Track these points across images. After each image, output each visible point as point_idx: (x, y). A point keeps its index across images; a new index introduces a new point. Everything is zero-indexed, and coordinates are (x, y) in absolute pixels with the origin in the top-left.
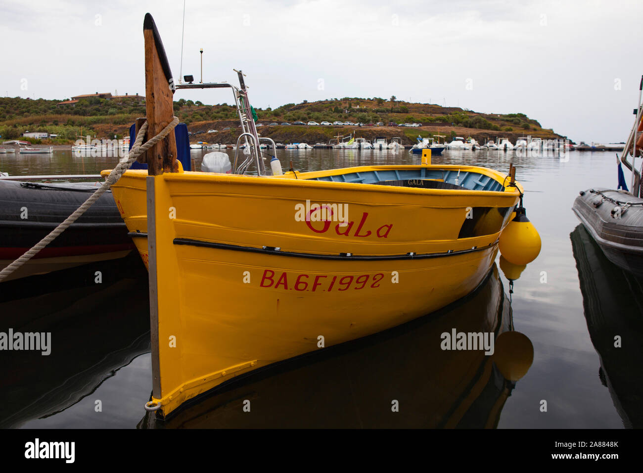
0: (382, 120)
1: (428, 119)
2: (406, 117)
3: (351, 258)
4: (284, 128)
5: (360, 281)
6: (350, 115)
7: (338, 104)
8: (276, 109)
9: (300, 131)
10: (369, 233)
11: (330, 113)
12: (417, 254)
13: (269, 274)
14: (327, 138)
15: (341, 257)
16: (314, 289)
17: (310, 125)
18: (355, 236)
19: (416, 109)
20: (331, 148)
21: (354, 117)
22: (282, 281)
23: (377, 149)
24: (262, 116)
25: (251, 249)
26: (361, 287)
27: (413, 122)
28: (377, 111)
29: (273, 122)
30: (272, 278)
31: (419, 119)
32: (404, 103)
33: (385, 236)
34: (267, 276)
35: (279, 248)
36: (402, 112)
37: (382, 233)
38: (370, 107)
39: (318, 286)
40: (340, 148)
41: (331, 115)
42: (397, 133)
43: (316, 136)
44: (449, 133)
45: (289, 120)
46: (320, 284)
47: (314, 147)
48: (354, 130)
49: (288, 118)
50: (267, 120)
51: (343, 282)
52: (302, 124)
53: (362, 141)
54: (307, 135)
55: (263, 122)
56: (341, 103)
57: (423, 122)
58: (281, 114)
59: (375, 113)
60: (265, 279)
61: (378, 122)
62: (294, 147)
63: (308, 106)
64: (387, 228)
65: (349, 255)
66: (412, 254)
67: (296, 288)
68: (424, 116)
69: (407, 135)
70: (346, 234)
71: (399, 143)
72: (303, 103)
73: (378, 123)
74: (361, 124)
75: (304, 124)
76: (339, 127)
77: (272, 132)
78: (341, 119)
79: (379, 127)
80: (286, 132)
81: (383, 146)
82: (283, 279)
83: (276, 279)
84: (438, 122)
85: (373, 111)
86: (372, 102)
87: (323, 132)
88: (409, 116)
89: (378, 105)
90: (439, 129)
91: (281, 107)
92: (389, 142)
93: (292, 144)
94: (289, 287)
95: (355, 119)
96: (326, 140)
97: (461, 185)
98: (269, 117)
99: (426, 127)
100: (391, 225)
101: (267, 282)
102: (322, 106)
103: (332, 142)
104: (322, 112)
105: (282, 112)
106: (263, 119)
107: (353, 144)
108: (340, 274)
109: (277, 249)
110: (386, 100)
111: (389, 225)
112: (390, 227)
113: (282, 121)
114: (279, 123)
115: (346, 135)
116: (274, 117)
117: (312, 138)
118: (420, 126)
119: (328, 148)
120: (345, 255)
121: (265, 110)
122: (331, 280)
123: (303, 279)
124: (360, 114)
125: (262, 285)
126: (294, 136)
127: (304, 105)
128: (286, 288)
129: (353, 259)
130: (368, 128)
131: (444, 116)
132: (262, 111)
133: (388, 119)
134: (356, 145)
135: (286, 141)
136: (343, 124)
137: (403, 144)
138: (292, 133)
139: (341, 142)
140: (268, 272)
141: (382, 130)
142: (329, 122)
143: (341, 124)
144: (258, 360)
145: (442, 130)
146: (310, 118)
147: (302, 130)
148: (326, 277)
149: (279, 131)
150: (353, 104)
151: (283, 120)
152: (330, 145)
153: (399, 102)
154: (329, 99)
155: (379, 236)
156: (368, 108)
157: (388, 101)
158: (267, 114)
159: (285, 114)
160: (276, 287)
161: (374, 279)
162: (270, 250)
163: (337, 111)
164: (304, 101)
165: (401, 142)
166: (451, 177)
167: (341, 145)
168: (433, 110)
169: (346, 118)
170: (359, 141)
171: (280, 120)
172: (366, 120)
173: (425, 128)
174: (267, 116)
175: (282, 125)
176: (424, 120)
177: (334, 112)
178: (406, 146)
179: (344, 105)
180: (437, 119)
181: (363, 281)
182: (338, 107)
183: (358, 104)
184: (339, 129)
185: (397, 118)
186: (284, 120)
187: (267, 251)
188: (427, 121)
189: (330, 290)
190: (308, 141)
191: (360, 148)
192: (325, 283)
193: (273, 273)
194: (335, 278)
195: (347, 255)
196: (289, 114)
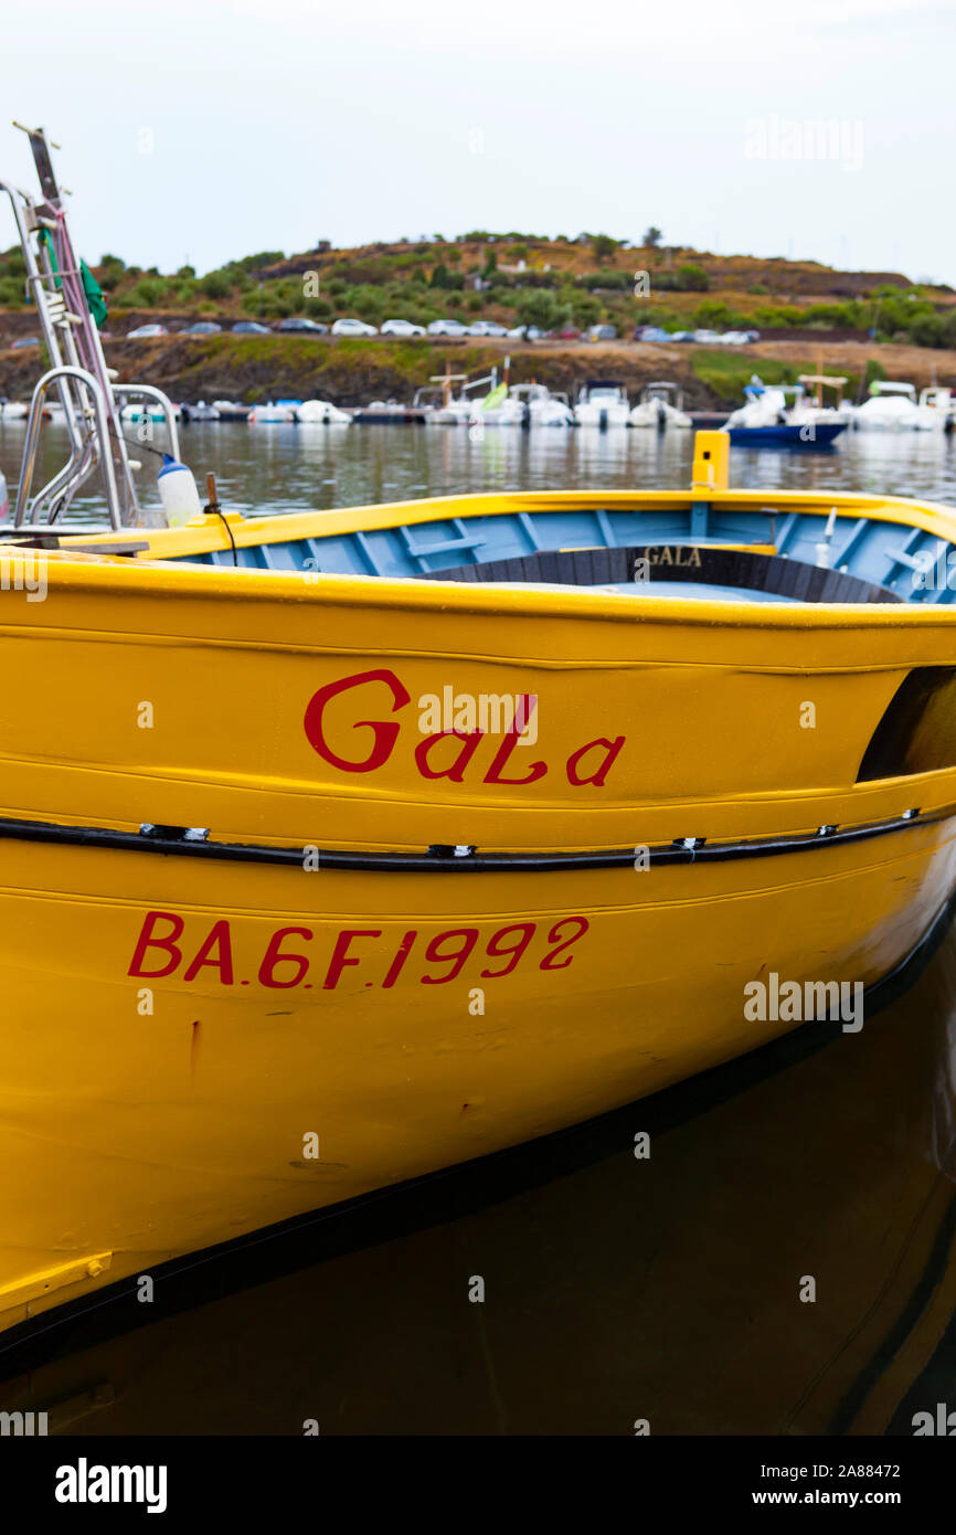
0: (610, 317)
1: (780, 315)
2: (700, 307)
3: (471, 861)
4: (242, 343)
5: (500, 946)
6: (491, 299)
7: (445, 255)
8: (216, 272)
9: (304, 357)
10: (540, 769)
11: (416, 289)
12: (707, 842)
13: (162, 929)
14: (404, 382)
15: (436, 861)
16: (331, 981)
17: (340, 335)
18: (486, 780)
19: (738, 279)
20: (421, 420)
21: (507, 305)
22: (214, 953)
23: (589, 425)
24: (161, 298)
25: (95, 834)
26: (503, 968)
27: (726, 327)
28: (592, 285)
29: (204, 320)
30: (175, 944)
31: (749, 316)
32: (692, 255)
33: (598, 780)
34: (154, 936)
35: (202, 831)
36: (684, 286)
37: (586, 768)
38: (566, 267)
39: (346, 969)
40: (454, 423)
41: (421, 297)
42: (664, 366)
43: (365, 376)
44: (858, 368)
45: (263, 313)
46: (355, 962)
47: (357, 419)
48: (506, 353)
49: (259, 306)
50: (180, 312)
51: (440, 951)
52: (309, 331)
53: (536, 397)
54: (330, 371)
55: (163, 321)
56: (460, 250)
57: (761, 323)
58: (231, 289)
59: (583, 293)
60: (150, 949)
61: (594, 323)
62: (283, 417)
63: (332, 262)
64: (607, 751)
65: (462, 851)
66: (690, 843)
67: (266, 977)
68: (765, 304)
69: (705, 374)
70: (455, 774)
71: (673, 403)
72: (316, 252)
73: (596, 330)
74: (533, 333)
75: (317, 332)
76: (447, 343)
77: (199, 359)
78: (456, 312)
79: (596, 344)
80: (250, 358)
81: (612, 418)
82: (217, 943)
83: (189, 946)
84: (819, 326)
85: (578, 285)
86: (575, 248)
87: (391, 361)
88: (711, 302)
89: (597, 261)
90: (820, 351)
91: (233, 265)
92: (634, 400)
93: (274, 405)
94: (237, 975)
95: (511, 313)
96: (402, 392)
97: (838, 566)
98: (188, 300)
99: (772, 345)
100: (621, 740)
101: (156, 958)
102: (389, 264)
103: (426, 399)
104: (388, 285)
105: (236, 282)
106: (166, 307)
107: (499, 406)
108: (429, 924)
109: (195, 833)
110: (624, 242)
111: (613, 741)
112: (615, 747)
113: (237, 317)
114: (227, 324)
115: (476, 373)
116: (203, 302)
117: (347, 382)
118: (752, 341)
119: (407, 420)
120: (448, 851)
121: (172, 277)
122: (396, 945)
123: (290, 945)
124: (530, 296)
125: (135, 970)
126: (282, 373)
127: (318, 257)
128: (227, 978)
129: (479, 865)
130: (560, 348)
131: (840, 305)
132: (161, 277)
133: (631, 313)
134: (512, 409)
135: (251, 392)
136: (467, 334)
137: (687, 409)
138: (274, 364)
139: (456, 397)
140: (159, 921)
141: (607, 357)
142: (413, 320)
143: (455, 330)
144: (116, 1250)
145: (831, 356)
146: (341, 306)
147: (309, 352)
148: (376, 934)
149: (224, 356)
150: (501, 258)
151: (240, 313)
152: (415, 411)
153: (676, 251)
154: (414, 238)
155: (574, 780)
156: (558, 272)
157: (634, 249)
158: (177, 288)
159: (247, 290)
160: (190, 976)
161: (553, 938)
162: (170, 839)
163: (442, 280)
164: (321, 243)
165: (680, 400)
166: (803, 537)
167: (456, 408)
168: (802, 281)
169: (475, 308)
170: (524, 397)
171: (228, 314)
172: (552, 319)
173: (768, 350)
174: (181, 296)
175: (236, 334)
176: (768, 319)
177: (433, 285)
178: (698, 415)
179: (467, 260)
180: (816, 316)
181: (510, 946)
182: (448, 265)
183: (519, 255)
184: (449, 349)
185: (668, 311)
186: (244, 314)
187: (157, 841)
188: (777, 322)
189: (389, 982)
190: (333, 391)
191: (526, 424)
192: (373, 956)
193: (178, 922)
194: (410, 937)
195: (457, 853)
196: (261, 290)
